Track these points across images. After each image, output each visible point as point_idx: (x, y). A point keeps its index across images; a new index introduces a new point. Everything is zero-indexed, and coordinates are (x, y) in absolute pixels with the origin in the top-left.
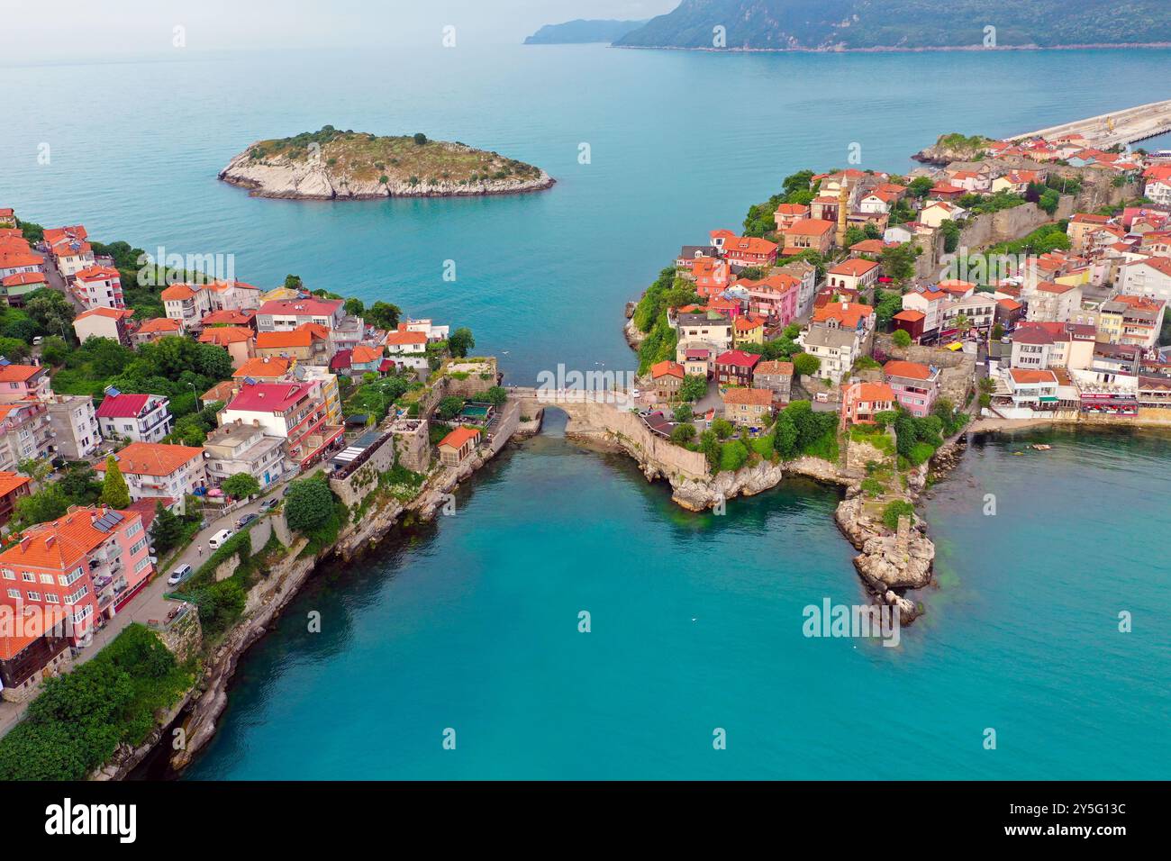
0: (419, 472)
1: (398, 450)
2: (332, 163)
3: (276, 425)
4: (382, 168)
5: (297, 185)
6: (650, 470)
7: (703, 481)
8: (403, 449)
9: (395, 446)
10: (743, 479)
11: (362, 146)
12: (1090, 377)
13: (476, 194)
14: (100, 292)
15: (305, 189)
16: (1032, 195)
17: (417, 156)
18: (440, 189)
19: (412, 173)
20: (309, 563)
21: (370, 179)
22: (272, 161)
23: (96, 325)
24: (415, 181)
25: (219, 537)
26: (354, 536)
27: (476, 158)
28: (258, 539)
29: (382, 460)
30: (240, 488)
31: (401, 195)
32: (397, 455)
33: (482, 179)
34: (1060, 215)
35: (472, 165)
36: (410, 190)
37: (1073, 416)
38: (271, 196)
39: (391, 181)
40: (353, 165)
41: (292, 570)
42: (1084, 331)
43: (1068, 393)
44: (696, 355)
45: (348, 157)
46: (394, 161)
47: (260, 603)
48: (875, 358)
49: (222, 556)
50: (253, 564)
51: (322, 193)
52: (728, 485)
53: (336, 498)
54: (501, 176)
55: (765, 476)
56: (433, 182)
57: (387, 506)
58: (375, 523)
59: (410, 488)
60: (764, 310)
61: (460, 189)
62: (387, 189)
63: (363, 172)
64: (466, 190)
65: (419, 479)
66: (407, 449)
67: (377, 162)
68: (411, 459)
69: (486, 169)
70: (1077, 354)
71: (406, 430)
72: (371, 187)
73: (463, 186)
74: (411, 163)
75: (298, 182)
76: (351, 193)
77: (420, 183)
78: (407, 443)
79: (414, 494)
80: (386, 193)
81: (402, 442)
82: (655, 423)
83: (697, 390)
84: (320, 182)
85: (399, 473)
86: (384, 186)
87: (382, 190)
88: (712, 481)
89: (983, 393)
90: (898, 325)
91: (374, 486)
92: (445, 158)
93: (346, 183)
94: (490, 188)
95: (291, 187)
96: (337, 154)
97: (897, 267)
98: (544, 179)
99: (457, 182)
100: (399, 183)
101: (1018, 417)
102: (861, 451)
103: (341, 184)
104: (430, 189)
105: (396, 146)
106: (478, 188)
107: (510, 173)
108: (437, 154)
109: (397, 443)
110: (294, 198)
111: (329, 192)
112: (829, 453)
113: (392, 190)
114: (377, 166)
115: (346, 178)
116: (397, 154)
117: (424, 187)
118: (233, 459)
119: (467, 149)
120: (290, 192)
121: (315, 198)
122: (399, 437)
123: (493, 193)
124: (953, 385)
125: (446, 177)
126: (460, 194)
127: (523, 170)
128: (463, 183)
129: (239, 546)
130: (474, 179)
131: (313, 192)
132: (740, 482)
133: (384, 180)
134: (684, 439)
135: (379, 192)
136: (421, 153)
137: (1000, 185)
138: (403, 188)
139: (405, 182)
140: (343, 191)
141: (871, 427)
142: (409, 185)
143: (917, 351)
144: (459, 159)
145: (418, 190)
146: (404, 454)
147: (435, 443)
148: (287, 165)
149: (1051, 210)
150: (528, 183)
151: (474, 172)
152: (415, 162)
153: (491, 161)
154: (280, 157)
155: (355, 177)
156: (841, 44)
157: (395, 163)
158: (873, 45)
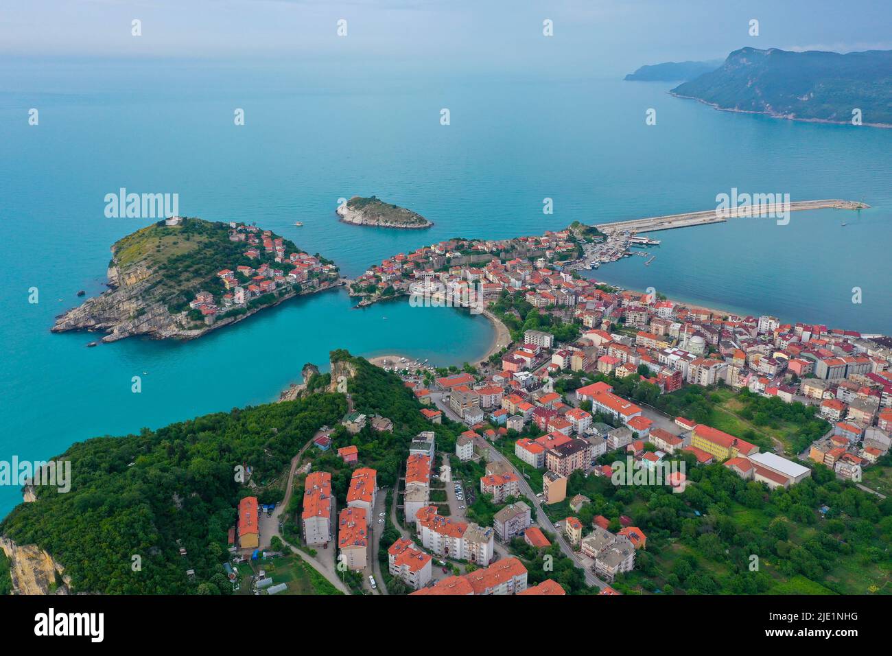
2: (365, 212)
3: (295, 276)
11: (376, 207)
13: (403, 228)
14: (280, 254)
15: (355, 221)
17: (391, 212)
18: (393, 225)
19: (387, 219)
20: (295, 294)
21: (374, 219)
22: (351, 208)
23: (278, 260)
24: (387, 222)
25: (283, 287)
26: (302, 293)
27: (409, 215)
28: (289, 289)
29: (310, 284)
30: (288, 283)
31: (381, 226)
33: (407, 223)
35: (407, 218)
38: (345, 222)
40: (371, 214)
41: (293, 294)
44: (365, 276)
45: (371, 211)
47: (287, 296)
48: (392, 280)
49: (284, 289)
50: (287, 292)
51: (358, 223)
52: (356, 295)
53: (300, 287)
54: (413, 223)
55: (363, 294)
56: (392, 223)
57: (309, 290)
58: (306, 292)
61: (399, 226)
63: (373, 217)
65: (316, 288)
67: (379, 213)
68: (315, 285)
69: (410, 219)
71: (315, 281)
72: (373, 222)
74: (388, 215)
75: (354, 218)
76: (367, 224)
79: (314, 290)
83: (361, 281)
84: (360, 219)
85: (313, 286)
86: (377, 222)
87: (376, 224)
90: (407, 276)
91: (308, 287)
92: (400, 214)
93: (367, 220)
94: (409, 227)
95: (351, 219)
96: (368, 209)
98: (427, 225)
99: (399, 223)
100: (382, 221)
102: (378, 293)
103: (365, 220)
104: (390, 225)
105: (386, 208)
106: (404, 226)
107: (417, 222)
108: (398, 212)
110: (350, 223)
111: (360, 223)
112: (374, 293)
113: (379, 224)
114: (378, 215)
115: (367, 218)
116: (386, 211)
117: (388, 224)
118: (289, 279)
119: (408, 211)
120: (350, 221)
121: (356, 224)
123: (408, 228)
124: (404, 285)
125: (396, 221)
126: (398, 228)
127: (421, 220)
128: (401, 224)
129: (286, 289)
130: (405, 223)
133: (378, 220)
134: (353, 287)
136: (393, 211)
137: (494, 249)
138: (382, 224)
139: (384, 221)
140: (365, 223)
141: (382, 289)
142: (385, 223)
144: (404, 214)
147: (320, 284)
148: (354, 211)
149: (498, 256)
150: (422, 226)
151: (406, 220)
152: (390, 214)
153: (414, 216)
154: (354, 207)
155: (370, 218)
156: (792, 114)
157: (383, 215)
158: (810, 117)
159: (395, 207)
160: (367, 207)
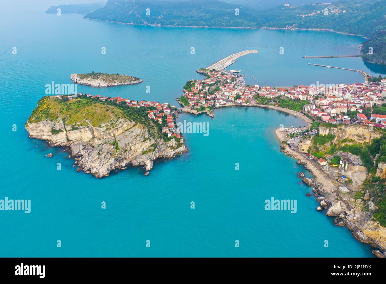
3: (168, 111)
4: (114, 80)
6: (192, 113)
10: (199, 112)
11: (107, 76)
12: (223, 102)
13: (132, 84)
15: (102, 85)
16: (215, 83)
17: (119, 77)
18: (126, 83)
19: (119, 81)
21: (113, 82)
22: (88, 79)
24: (121, 82)
27: (129, 77)
34: (219, 85)
35: (129, 79)
36: (121, 84)
37: (221, 106)
38: (95, 87)
40: (108, 80)
42: (222, 98)
43: (221, 104)
44: (192, 103)
45: (106, 78)
48: (206, 102)
52: (198, 113)
53: (175, 116)
54: (135, 80)
55: (201, 112)
56: (124, 82)
60: (196, 99)
63: (111, 81)
67: (112, 79)
69: (131, 79)
70: (221, 101)
71: (174, 111)
72: (113, 84)
74: (118, 79)
75: (99, 84)
76: (111, 85)
80: (117, 85)
82: (191, 109)
83: (193, 106)
87: (115, 84)
89: (215, 104)
90: (207, 99)
92: (124, 77)
96: (104, 78)
97: (205, 94)
98: (141, 80)
101: (217, 106)
102: (207, 109)
105: (114, 76)
106: (132, 83)
108: (122, 77)
111: (107, 85)
112: (205, 110)
115: (108, 83)
117: (123, 83)
119: (126, 76)
120: (99, 86)
121: (105, 87)
123: (135, 84)
124: (212, 104)
125: (126, 81)
126: (130, 84)
127: (138, 79)
128: (129, 82)
130: (131, 81)
131: (104, 85)
133: (115, 82)
134: (195, 110)
137: (212, 82)
138: (119, 84)
140: (109, 85)
141: (208, 107)
143: (209, 102)
144: (126, 78)
148: (93, 80)
149: (218, 85)
150: (139, 81)
153: (131, 77)
156: (160, 24)
158: (168, 25)
159: (118, 75)
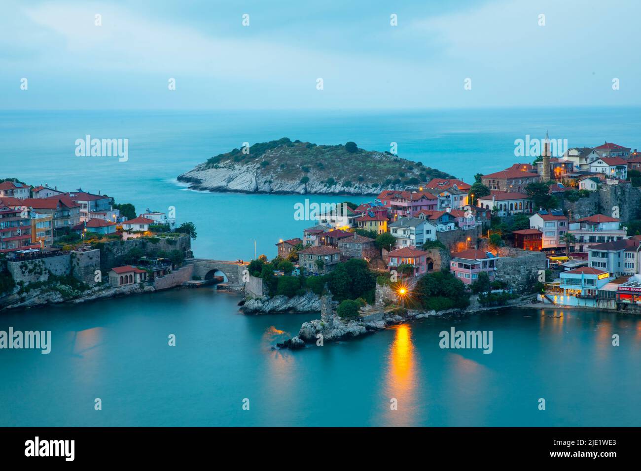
0: (84, 282)
1: (73, 265)
2: (265, 165)
4: (307, 170)
5: (229, 182)
7: (261, 300)
8: (76, 264)
9: (71, 262)
10: (292, 303)
11: (298, 152)
15: (233, 186)
17: (343, 162)
18: (352, 190)
19: (331, 176)
21: (292, 179)
22: (221, 165)
24: (331, 182)
27: (398, 165)
29: (55, 265)
31: (315, 193)
32: (72, 269)
33: (394, 184)
35: (389, 172)
36: (324, 189)
39: (310, 182)
40: (282, 166)
45: (280, 160)
46: (321, 164)
51: (246, 189)
52: (277, 303)
53: (9, 274)
54: (414, 182)
56: (348, 184)
57: (49, 293)
58: (35, 300)
59: (74, 290)
61: (370, 191)
62: (305, 189)
63: (289, 172)
64: (375, 192)
65: (84, 287)
66: (78, 264)
67: (304, 166)
68: (79, 272)
69: (402, 175)
72: (290, 185)
73: (374, 188)
74: (335, 168)
75: (230, 180)
76: (272, 190)
77: (335, 184)
78: (79, 260)
79: (74, 294)
80: (302, 191)
81: (76, 259)
84: (249, 179)
85: (70, 280)
86: (303, 186)
87: (301, 189)
88: (268, 300)
91: (44, 278)
92: (368, 164)
93: (270, 182)
95: (224, 184)
96: (273, 158)
99: (370, 185)
100: (317, 183)
103: (266, 182)
104: (343, 189)
105: (328, 153)
107: (425, 181)
108: (362, 161)
109: (73, 259)
111: (253, 187)
113: (309, 189)
114: (303, 168)
115: (272, 177)
116: (325, 160)
117: (338, 188)
119: (393, 158)
120: (221, 187)
122: (74, 255)
124: (508, 271)
125: (361, 180)
127: (439, 178)
128: (375, 186)
130: (388, 182)
131: (239, 188)
132: (289, 305)
133: (305, 181)
135: (297, 190)
136: (349, 159)
139: (322, 182)
140: (266, 188)
142: (325, 186)
144: (381, 165)
145: (332, 189)
146: (76, 269)
148: (230, 167)
151: (389, 177)
152: (339, 167)
153: (411, 169)
154: (228, 161)
155: (280, 177)
157: (320, 167)
159: (351, 148)
160: (270, 153)
